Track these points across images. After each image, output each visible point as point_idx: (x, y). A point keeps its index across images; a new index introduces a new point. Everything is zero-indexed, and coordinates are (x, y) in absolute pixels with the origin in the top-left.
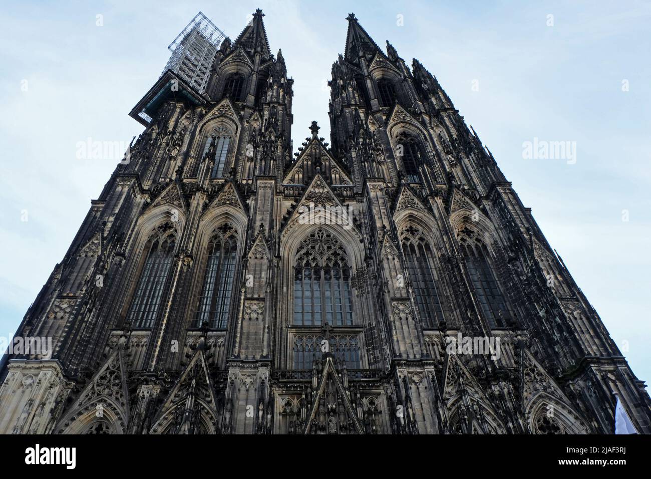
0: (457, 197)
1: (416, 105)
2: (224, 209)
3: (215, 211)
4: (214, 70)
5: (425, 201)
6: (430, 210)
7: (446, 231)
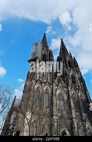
0: (80, 90)
1: (74, 69)
2: (47, 87)
3: (46, 87)
4: (41, 54)
5: (75, 90)
6: (76, 92)
7: (78, 96)
